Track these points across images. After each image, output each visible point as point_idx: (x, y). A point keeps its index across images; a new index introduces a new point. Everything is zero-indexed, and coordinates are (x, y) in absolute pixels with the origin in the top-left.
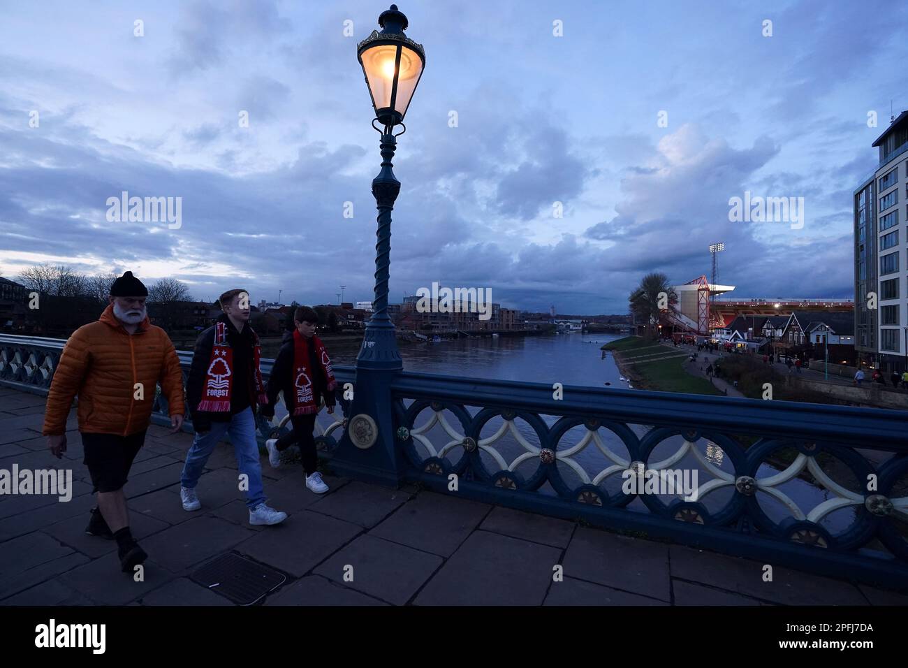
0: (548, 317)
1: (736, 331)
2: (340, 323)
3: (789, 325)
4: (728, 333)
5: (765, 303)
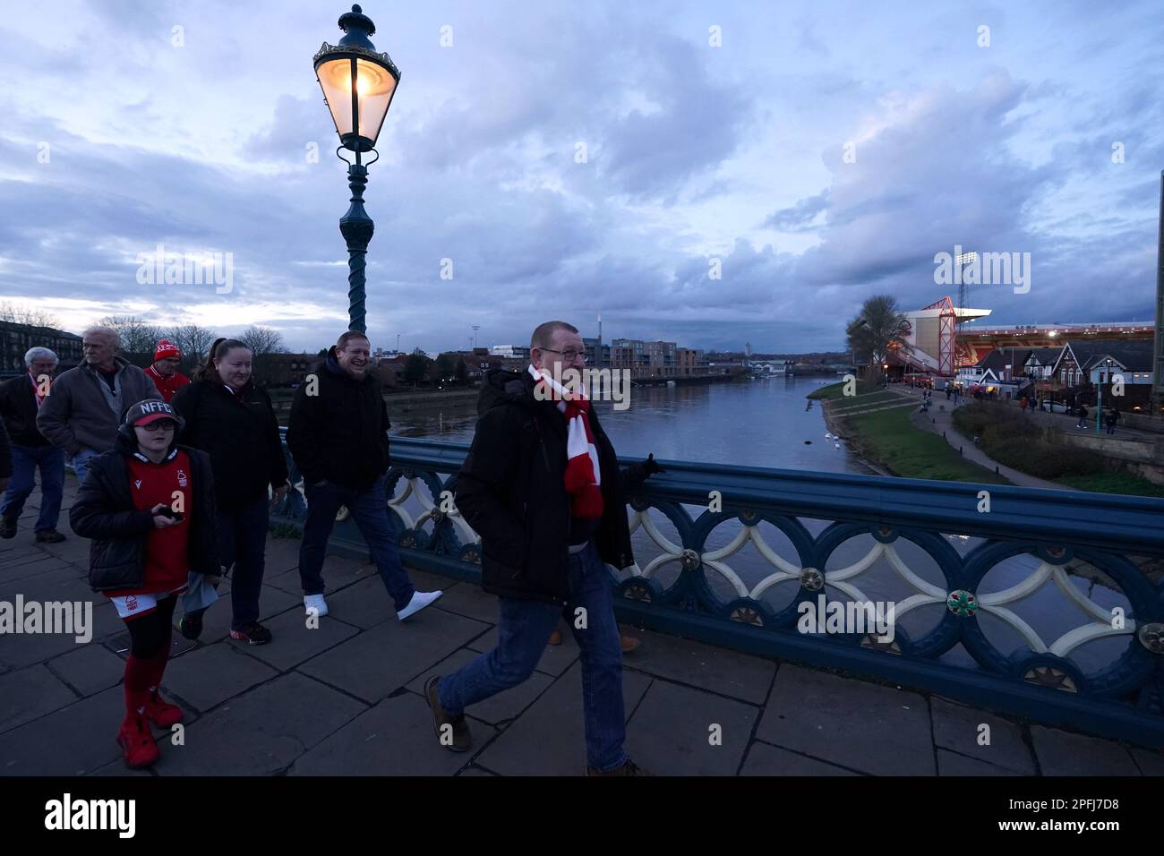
0: (741, 357)
1: (989, 370)
2: (472, 374)
3: (1062, 360)
4: (978, 373)
5: (1036, 332)
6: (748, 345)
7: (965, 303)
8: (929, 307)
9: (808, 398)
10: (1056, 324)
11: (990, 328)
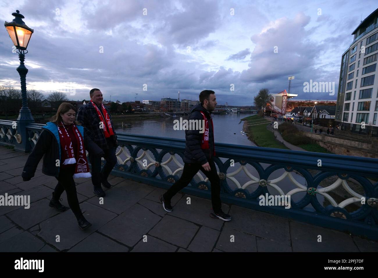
0: (224, 106)
1: (294, 113)
2: (134, 110)
3: (313, 111)
4: (291, 114)
5: (311, 102)
6: (227, 103)
7: (290, 92)
8: (280, 93)
9: (241, 120)
10: (317, 100)
11: (298, 100)
